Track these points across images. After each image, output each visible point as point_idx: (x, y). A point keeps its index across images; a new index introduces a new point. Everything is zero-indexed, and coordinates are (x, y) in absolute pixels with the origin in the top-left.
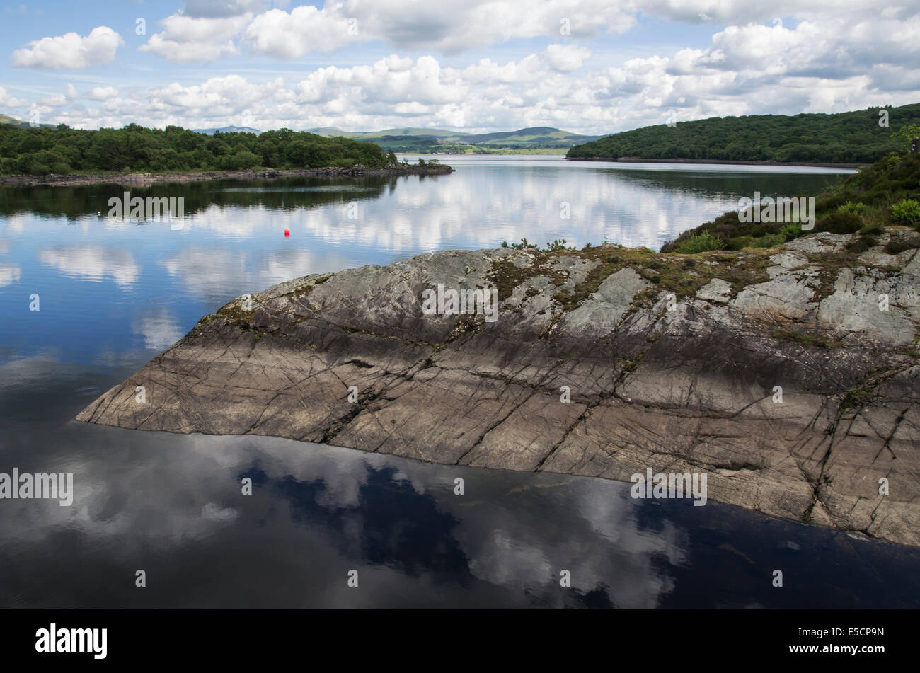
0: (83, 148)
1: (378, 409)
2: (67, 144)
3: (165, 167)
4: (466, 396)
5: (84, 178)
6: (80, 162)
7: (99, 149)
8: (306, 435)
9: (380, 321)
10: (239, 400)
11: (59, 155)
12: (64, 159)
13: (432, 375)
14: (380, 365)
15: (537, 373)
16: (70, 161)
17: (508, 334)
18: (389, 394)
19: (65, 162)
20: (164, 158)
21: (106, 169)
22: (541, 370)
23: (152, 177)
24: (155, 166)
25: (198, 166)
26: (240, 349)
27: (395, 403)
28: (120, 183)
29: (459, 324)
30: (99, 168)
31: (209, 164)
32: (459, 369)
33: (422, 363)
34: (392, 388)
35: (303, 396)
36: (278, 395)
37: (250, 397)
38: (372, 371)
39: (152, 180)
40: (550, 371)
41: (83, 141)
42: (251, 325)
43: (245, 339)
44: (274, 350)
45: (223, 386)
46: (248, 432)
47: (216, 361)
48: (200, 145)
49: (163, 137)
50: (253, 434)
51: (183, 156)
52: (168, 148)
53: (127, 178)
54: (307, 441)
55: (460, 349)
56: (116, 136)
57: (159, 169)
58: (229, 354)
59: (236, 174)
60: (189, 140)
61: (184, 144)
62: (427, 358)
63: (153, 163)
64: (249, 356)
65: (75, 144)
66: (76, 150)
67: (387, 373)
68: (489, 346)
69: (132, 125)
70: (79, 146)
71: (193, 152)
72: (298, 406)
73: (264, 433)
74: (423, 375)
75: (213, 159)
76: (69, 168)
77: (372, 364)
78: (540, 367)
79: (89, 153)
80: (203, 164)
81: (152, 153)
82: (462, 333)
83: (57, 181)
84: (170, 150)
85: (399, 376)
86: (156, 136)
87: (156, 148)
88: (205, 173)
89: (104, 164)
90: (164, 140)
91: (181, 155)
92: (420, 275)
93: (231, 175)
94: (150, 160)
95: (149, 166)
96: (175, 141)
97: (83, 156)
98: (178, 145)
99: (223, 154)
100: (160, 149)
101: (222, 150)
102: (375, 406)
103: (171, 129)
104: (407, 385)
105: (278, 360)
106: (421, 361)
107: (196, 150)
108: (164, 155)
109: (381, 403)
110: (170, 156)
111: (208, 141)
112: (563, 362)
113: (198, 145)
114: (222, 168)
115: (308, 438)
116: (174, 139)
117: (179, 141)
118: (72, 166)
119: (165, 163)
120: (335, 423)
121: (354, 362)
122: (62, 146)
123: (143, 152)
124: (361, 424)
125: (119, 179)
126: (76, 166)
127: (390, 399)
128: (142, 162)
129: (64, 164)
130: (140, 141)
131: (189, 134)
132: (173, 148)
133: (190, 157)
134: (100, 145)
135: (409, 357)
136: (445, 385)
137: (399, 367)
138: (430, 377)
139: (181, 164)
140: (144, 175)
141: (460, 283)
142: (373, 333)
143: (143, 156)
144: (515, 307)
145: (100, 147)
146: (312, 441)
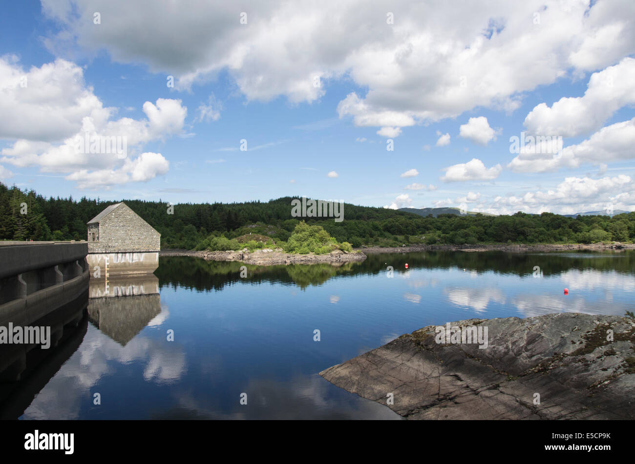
0: (486, 228)
1: (445, 407)
2: (477, 226)
3: (537, 240)
4: (499, 413)
5: (484, 247)
6: (483, 237)
7: (496, 229)
8: (400, 410)
9: (491, 354)
10: (385, 382)
11: (472, 232)
12: (474, 235)
13: (492, 394)
14: (467, 380)
15: (560, 411)
16: (477, 236)
17: (565, 380)
18: (457, 400)
19: (474, 237)
20: (537, 234)
21: (500, 241)
22: (565, 411)
23: (526, 247)
24: (530, 239)
25: (561, 240)
26: (407, 356)
27: (457, 406)
28: (504, 251)
29: (537, 365)
30: (495, 241)
31: (568, 239)
32: (512, 395)
33: (491, 386)
34: (463, 396)
35: (415, 388)
36: (404, 384)
37: (391, 382)
38: (459, 383)
39: (524, 249)
40: (570, 413)
41: (487, 223)
42: (421, 343)
43: (413, 350)
44: (421, 359)
45: (384, 373)
46: (377, 400)
47: (392, 360)
48: (564, 225)
49: (538, 220)
50: (379, 403)
51: (550, 233)
52: (540, 227)
53: (508, 247)
54: (398, 413)
55: (524, 383)
56: (507, 220)
57: (533, 241)
58: (400, 357)
59: (588, 246)
60: (556, 222)
61: (552, 225)
62: (497, 383)
63: (530, 237)
64: (409, 361)
65: (482, 226)
66: (482, 229)
67: (468, 387)
68: (544, 385)
69: (519, 213)
70: (484, 227)
71: (558, 230)
72: (408, 393)
73: (383, 403)
74: (487, 393)
75: (572, 235)
76: (476, 240)
77: (463, 379)
78: (566, 409)
79: (489, 231)
80: (565, 238)
81: (529, 231)
82: (534, 372)
83: (469, 248)
84: (542, 229)
85: (472, 390)
86: (534, 219)
87: (532, 227)
88: (565, 245)
89: (498, 238)
90: (538, 222)
91: (549, 232)
92: (541, 328)
93: (585, 247)
94: (528, 236)
95: (526, 239)
96: (547, 222)
97: (485, 233)
98: (548, 226)
99: (581, 232)
100: (535, 228)
101: (581, 229)
102: (444, 405)
103: (545, 214)
104: (473, 397)
105: (419, 365)
106: (492, 384)
107: (560, 229)
108: (537, 232)
109: (450, 403)
110: (541, 233)
111: (570, 222)
112: (586, 409)
113: (562, 225)
114: (579, 242)
115: (399, 412)
116: (546, 221)
117: (549, 223)
118: (478, 239)
119: (536, 237)
120: (418, 408)
121: (456, 376)
122: (474, 227)
123: (524, 230)
124: (429, 413)
125: (504, 248)
126: (481, 239)
127: (456, 403)
128: (522, 237)
129: (474, 238)
130: (521, 223)
131: (558, 217)
132: (544, 227)
133: (556, 234)
134: (496, 226)
135: (487, 380)
136: (492, 403)
137: (475, 385)
138: (489, 396)
139: (549, 238)
140: (520, 246)
141: (562, 337)
142: (481, 361)
143: (523, 233)
144: (587, 361)
145: (496, 228)
146: (400, 415)
